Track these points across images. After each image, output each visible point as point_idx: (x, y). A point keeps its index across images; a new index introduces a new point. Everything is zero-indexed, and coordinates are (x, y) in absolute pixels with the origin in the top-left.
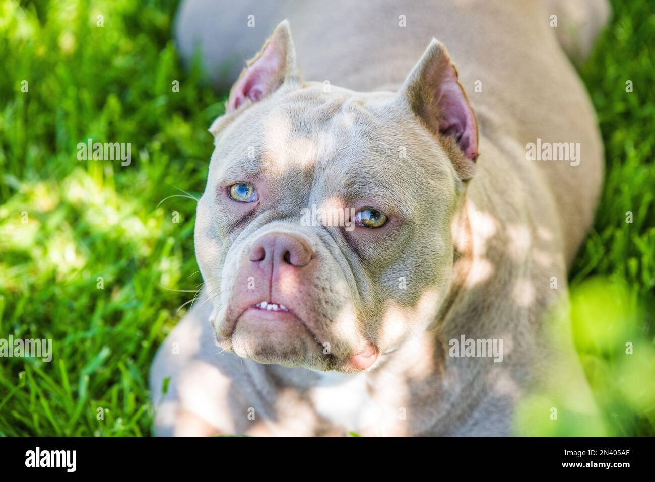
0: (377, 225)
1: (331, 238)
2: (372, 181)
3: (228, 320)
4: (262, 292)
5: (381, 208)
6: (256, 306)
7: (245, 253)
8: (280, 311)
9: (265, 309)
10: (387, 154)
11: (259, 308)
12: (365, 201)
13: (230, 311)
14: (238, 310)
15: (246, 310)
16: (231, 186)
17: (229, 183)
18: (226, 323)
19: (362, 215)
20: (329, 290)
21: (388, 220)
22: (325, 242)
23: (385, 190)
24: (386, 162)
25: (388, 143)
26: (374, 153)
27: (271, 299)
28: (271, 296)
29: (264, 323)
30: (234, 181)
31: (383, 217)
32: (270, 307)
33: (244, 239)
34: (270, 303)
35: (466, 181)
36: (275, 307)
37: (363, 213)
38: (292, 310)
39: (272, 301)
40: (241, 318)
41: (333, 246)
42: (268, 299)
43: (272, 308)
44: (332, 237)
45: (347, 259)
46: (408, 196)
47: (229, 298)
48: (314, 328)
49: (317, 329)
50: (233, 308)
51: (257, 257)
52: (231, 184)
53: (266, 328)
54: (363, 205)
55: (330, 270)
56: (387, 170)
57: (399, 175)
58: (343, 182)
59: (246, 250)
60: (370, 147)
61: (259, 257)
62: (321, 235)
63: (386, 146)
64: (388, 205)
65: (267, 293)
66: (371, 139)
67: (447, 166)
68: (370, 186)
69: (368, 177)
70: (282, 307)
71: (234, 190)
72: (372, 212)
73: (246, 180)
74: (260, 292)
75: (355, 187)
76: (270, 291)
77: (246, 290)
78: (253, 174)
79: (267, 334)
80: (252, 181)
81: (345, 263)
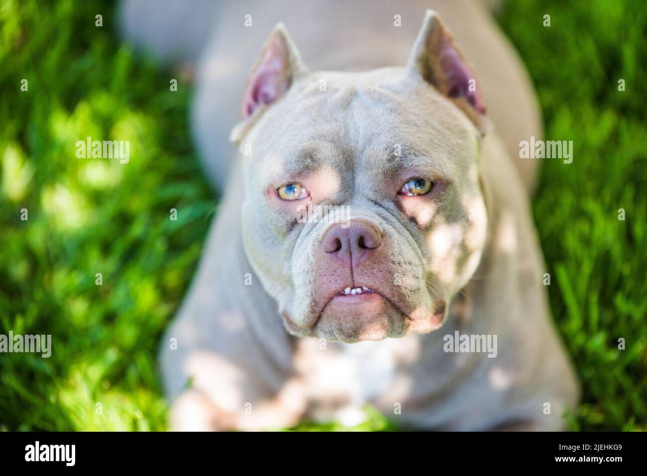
0: (423, 192)
1: (389, 214)
2: (411, 152)
3: (313, 312)
4: (345, 280)
5: (426, 176)
6: (341, 294)
7: (316, 246)
8: (364, 292)
9: (350, 295)
10: (416, 125)
11: (344, 295)
12: (410, 172)
13: (315, 302)
14: (324, 300)
15: (331, 299)
16: (278, 189)
17: (276, 187)
18: (311, 315)
19: (408, 186)
20: (403, 263)
21: (433, 185)
22: (385, 219)
23: (424, 158)
24: (418, 132)
25: (415, 114)
26: (406, 126)
27: (354, 284)
28: (353, 281)
29: (354, 307)
30: (281, 184)
31: (428, 184)
32: (354, 291)
33: (308, 234)
34: (353, 287)
35: (483, 135)
36: (359, 290)
37: (409, 184)
38: (376, 290)
39: (355, 286)
40: (328, 307)
41: (393, 220)
42: (351, 285)
43: (356, 292)
44: (390, 212)
45: (407, 229)
46: (445, 159)
47: (311, 291)
48: (398, 302)
49: (401, 302)
50: (318, 300)
51: (332, 248)
52: (278, 187)
53: (355, 312)
54: (408, 176)
55: (398, 244)
56: (421, 140)
57: (432, 142)
58: (385, 157)
59: (316, 243)
60: (400, 122)
61: (335, 247)
62: (380, 213)
63: (414, 118)
64: (431, 172)
65: (350, 280)
66: (399, 114)
67: (467, 124)
68: (410, 157)
69: (407, 149)
70: (365, 288)
71: (282, 191)
72: (417, 182)
73: (292, 180)
74: (343, 280)
75: (396, 160)
76: (353, 277)
77: (328, 281)
78: (297, 173)
79: (357, 317)
80: (297, 180)
81: (407, 234)
